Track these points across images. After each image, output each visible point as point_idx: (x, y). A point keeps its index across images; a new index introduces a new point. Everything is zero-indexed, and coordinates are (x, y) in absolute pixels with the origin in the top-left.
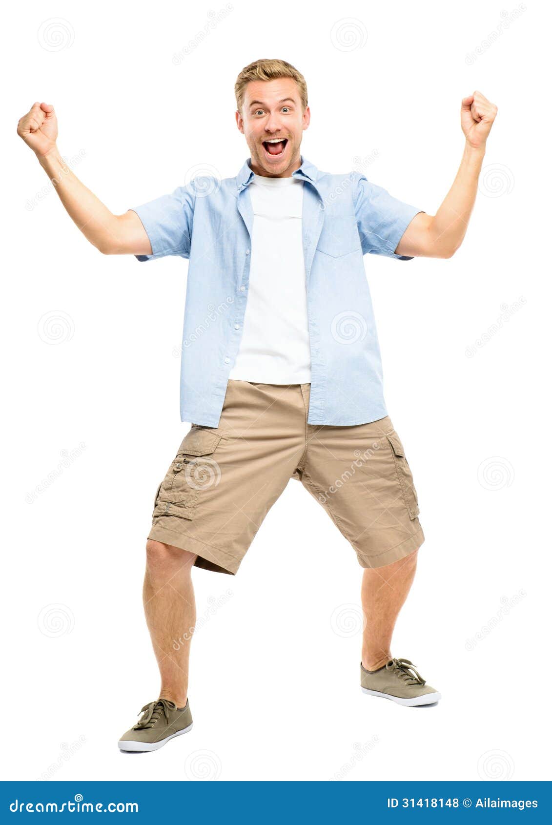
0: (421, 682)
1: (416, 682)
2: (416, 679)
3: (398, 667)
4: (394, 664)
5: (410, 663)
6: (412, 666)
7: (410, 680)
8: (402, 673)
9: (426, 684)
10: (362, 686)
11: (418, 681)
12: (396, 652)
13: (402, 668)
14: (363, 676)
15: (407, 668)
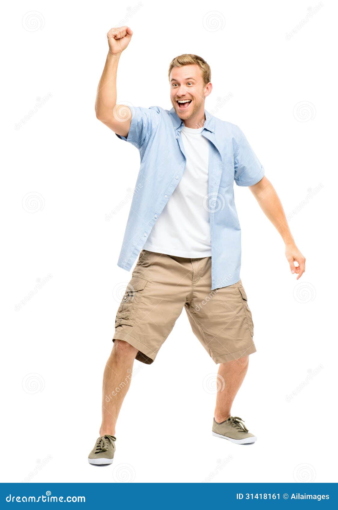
0: (245, 431)
1: (243, 430)
2: (243, 429)
3: (233, 422)
4: (231, 420)
5: (240, 419)
6: (241, 421)
7: (240, 429)
8: (235, 425)
9: (248, 432)
10: (212, 431)
11: (244, 430)
12: (233, 414)
13: (235, 422)
14: (214, 426)
15: (238, 422)
